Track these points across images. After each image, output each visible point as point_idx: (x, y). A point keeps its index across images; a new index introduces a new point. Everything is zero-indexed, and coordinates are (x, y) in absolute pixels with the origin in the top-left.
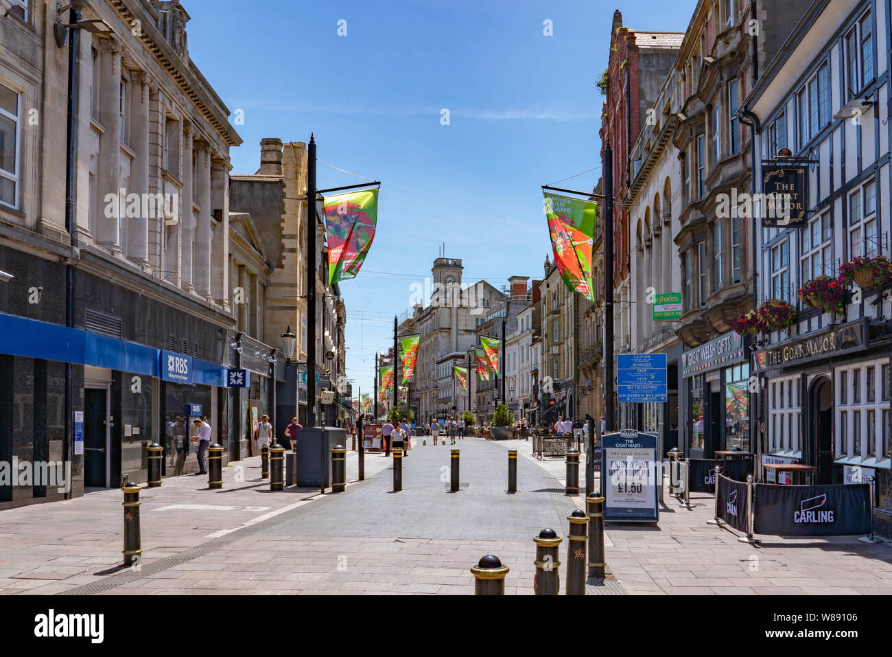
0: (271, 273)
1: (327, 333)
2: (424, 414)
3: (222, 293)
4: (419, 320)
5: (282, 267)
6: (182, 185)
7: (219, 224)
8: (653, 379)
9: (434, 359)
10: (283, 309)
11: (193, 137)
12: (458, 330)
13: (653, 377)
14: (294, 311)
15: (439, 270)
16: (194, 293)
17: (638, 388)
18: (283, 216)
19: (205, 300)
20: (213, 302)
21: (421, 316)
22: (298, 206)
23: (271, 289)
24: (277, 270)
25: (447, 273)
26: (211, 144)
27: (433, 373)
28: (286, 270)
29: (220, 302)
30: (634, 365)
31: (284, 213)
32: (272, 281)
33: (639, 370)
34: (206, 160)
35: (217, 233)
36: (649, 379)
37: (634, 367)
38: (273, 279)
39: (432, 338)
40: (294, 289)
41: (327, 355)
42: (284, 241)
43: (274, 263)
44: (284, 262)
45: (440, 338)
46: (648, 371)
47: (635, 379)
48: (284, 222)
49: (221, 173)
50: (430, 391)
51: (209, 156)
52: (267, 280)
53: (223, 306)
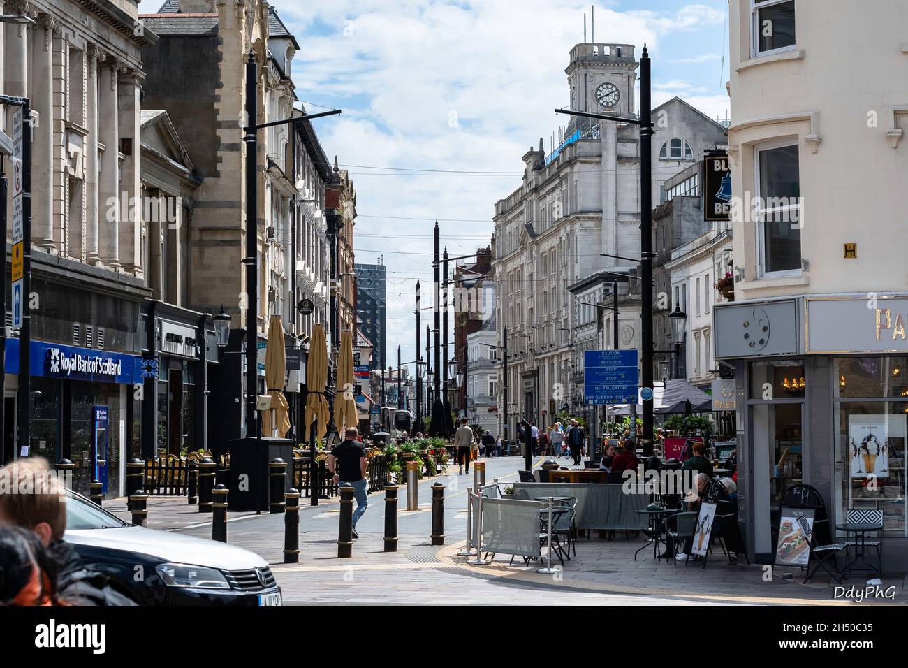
0: (200, 185)
1: (300, 265)
2: (546, 407)
3: (132, 254)
4: (536, 190)
5: (216, 175)
6: (87, 132)
7: (128, 159)
8: (623, 379)
9: (565, 280)
10: (219, 245)
11: (98, 60)
12: (618, 214)
13: (624, 376)
14: (236, 248)
15: (582, 71)
16: (100, 265)
17: (607, 388)
18: (217, 92)
19: (113, 270)
20: (122, 271)
21: (541, 181)
22: (242, 73)
23: (198, 211)
24: (208, 181)
25: (599, 79)
26: (119, 59)
27: (564, 313)
28: (224, 180)
29: (130, 267)
30: (602, 362)
31: (220, 86)
32: (200, 200)
33: (608, 368)
34: (112, 80)
35: (126, 172)
36: (619, 378)
37: (603, 365)
38: (202, 196)
39: (562, 233)
40: (236, 210)
41: (301, 305)
42: (219, 132)
43: (204, 170)
44: (219, 167)
45: (578, 232)
46: (618, 369)
47: (603, 378)
48: (219, 101)
49: (131, 87)
50: (559, 356)
51: (116, 74)
52: (191, 198)
53: (134, 272)
